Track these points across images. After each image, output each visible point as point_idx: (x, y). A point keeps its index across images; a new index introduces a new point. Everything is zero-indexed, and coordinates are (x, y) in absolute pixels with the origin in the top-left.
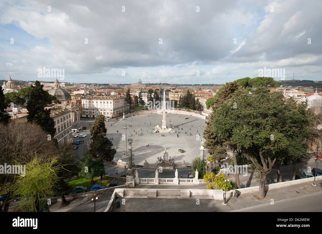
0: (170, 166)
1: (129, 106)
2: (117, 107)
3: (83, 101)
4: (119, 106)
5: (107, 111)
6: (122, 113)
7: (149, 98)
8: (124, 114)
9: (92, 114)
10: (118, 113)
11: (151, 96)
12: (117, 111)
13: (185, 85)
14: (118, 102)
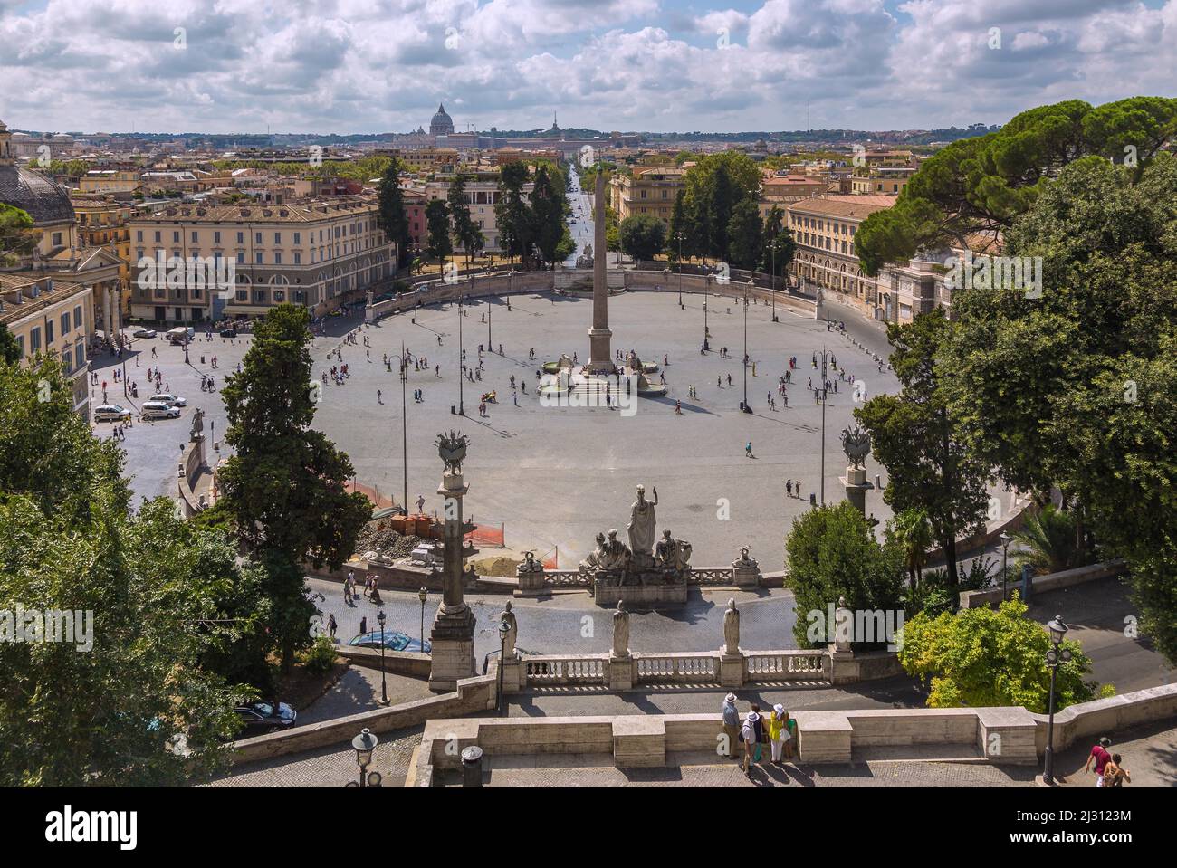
0: (669, 583)
1: (394, 252)
2: (330, 263)
3: (140, 234)
4: (341, 252)
5: (273, 282)
6: (357, 290)
7: (504, 208)
8: (370, 294)
9: (190, 301)
10: (337, 293)
11: (515, 197)
12: (330, 286)
13: (688, 137)
14: (338, 236)
